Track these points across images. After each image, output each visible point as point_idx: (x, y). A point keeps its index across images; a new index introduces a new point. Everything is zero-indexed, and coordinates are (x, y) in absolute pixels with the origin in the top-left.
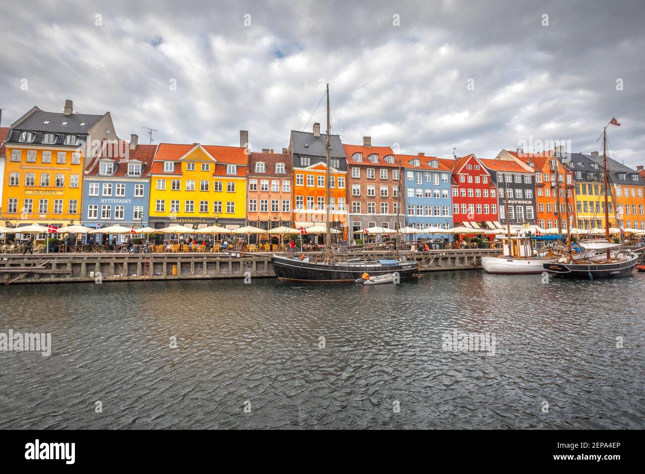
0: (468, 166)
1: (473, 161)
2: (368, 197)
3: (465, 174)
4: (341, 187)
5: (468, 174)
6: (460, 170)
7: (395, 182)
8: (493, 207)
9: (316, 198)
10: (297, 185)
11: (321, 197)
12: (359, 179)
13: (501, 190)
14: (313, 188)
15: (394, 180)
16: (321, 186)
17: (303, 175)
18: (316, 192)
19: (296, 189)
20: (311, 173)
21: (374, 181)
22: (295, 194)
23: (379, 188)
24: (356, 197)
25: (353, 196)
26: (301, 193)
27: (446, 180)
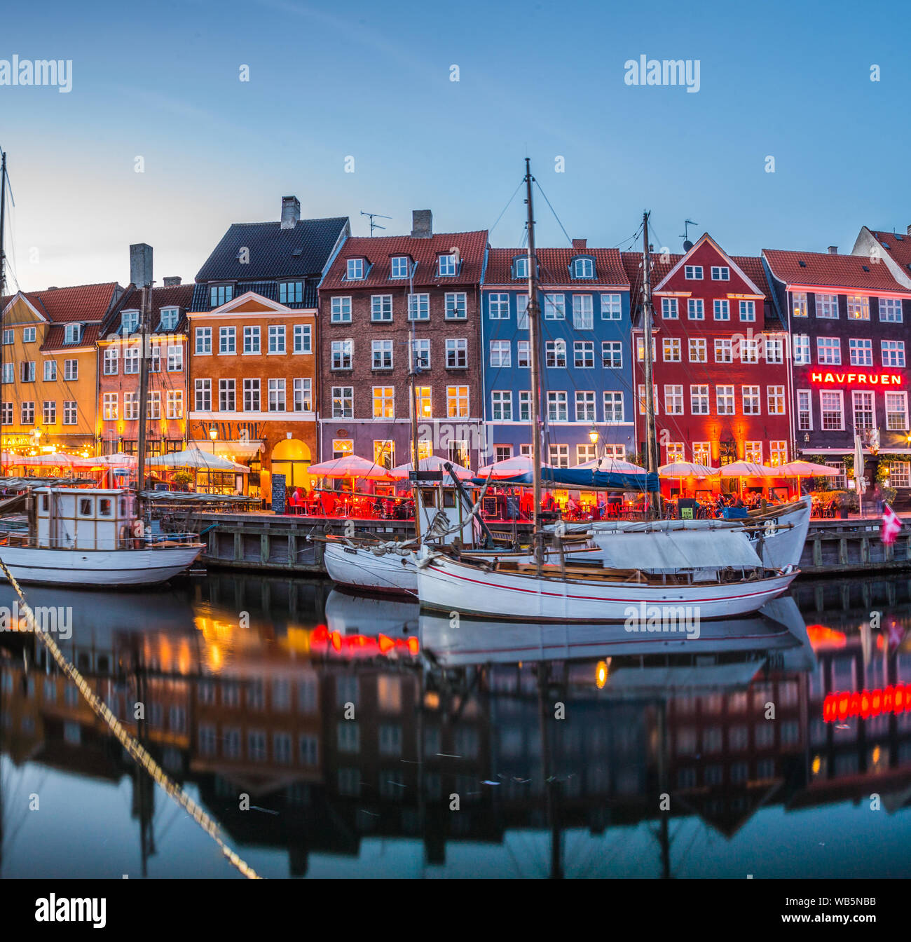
0: (690, 270)
1: (707, 254)
2: (373, 372)
3: (678, 294)
4: (303, 352)
5: (688, 294)
6: (664, 282)
7: (451, 327)
8: (776, 395)
9: (240, 382)
10: (197, 354)
11: (252, 380)
12: (349, 325)
13: (803, 341)
14: (232, 360)
15: (449, 322)
16: (252, 353)
17: (211, 328)
18: (240, 369)
19: (195, 363)
20: (228, 322)
21: (390, 328)
22: (194, 375)
23: (405, 348)
24: (340, 373)
25: (332, 372)
26: (206, 372)
27: (616, 315)
